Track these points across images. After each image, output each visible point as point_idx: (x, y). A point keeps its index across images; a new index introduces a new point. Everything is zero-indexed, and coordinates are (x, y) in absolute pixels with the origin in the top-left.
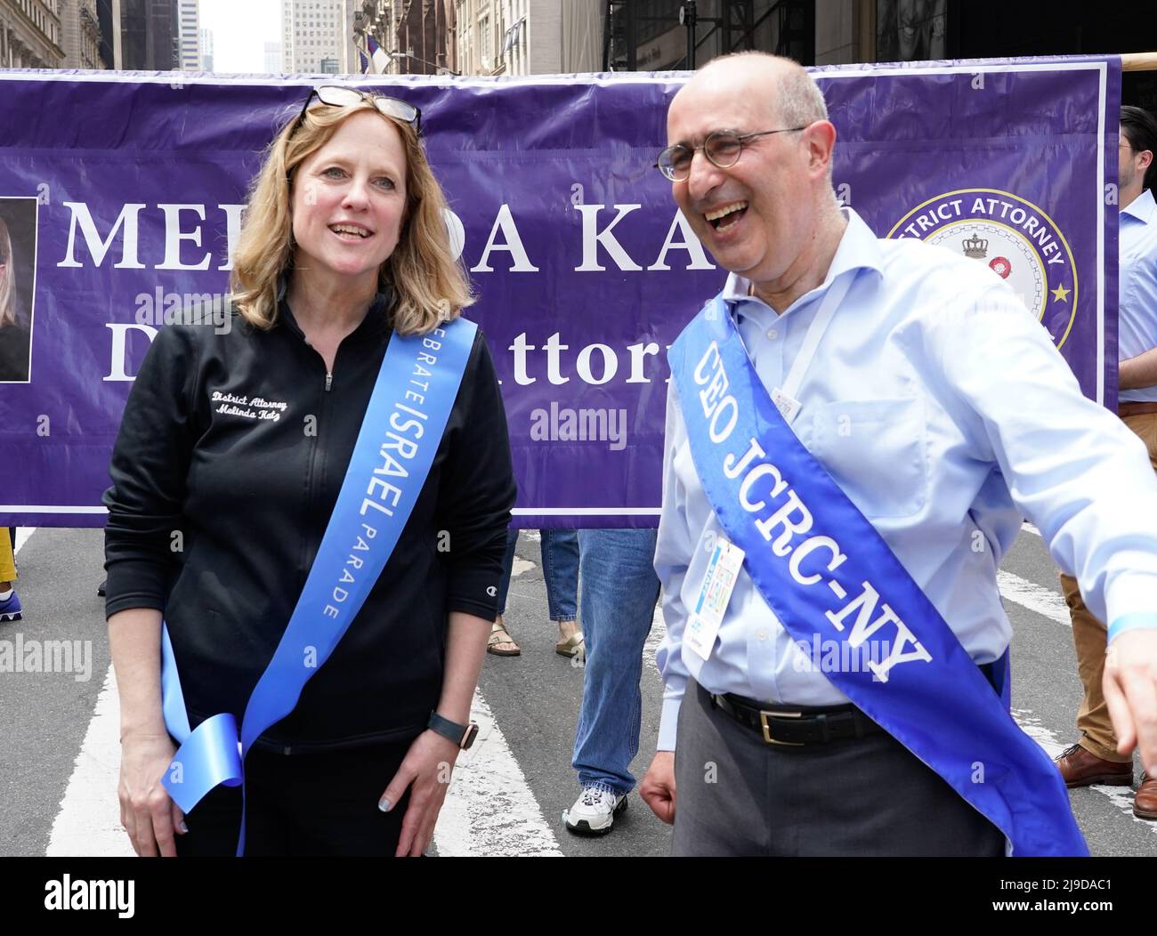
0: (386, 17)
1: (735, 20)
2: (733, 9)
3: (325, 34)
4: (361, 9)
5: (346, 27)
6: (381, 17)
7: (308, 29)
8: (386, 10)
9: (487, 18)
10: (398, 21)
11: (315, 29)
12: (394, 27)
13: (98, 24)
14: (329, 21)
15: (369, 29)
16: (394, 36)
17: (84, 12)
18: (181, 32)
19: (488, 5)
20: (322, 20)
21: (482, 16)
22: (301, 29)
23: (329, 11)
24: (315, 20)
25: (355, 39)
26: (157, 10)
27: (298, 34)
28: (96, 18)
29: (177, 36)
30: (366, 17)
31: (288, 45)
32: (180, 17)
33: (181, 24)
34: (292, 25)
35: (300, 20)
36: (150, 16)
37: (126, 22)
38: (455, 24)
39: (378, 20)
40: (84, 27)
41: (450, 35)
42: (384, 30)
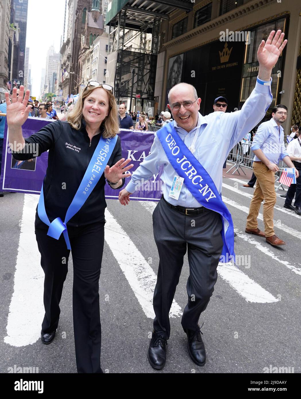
0: (68, 66)
1: (140, 74)
2: (140, 71)
3: (54, 68)
4: (63, 64)
5: (59, 67)
6: (67, 65)
7: (51, 66)
8: (68, 64)
9: (89, 68)
10: (70, 66)
11: (52, 66)
12: (69, 68)
13: (8, 60)
14: (55, 65)
15: (64, 67)
16: (69, 69)
17: (5, 57)
18: (25, 64)
19: (89, 65)
20: (54, 65)
21: (88, 67)
22: (50, 66)
23: (55, 63)
24: (53, 65)
25: (61, 69)
26: (20, 59)
27: (49, 67)
28: (8, 59)
29: (24, 64)
30: (64, 65)
31: (47, 69)
32: (25, 61)
33: (25, 62)
34: (48, 65)
35: (50, 64)
36: (19, 60)
37: (14, 60)
38: (82, 68)
39: (66, 66)
40: (5, 60)
41: (81, 70)
42: (67, 68)
